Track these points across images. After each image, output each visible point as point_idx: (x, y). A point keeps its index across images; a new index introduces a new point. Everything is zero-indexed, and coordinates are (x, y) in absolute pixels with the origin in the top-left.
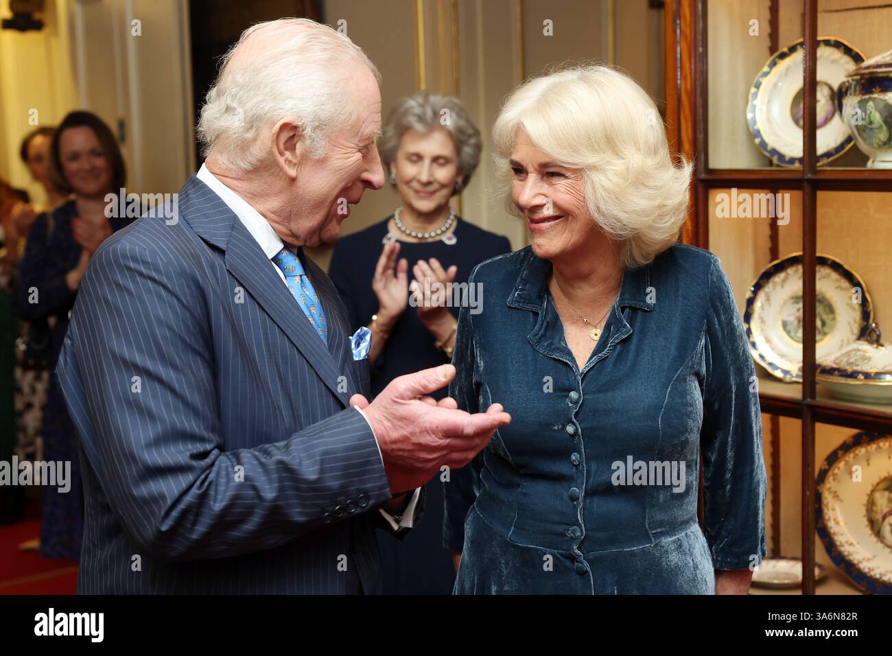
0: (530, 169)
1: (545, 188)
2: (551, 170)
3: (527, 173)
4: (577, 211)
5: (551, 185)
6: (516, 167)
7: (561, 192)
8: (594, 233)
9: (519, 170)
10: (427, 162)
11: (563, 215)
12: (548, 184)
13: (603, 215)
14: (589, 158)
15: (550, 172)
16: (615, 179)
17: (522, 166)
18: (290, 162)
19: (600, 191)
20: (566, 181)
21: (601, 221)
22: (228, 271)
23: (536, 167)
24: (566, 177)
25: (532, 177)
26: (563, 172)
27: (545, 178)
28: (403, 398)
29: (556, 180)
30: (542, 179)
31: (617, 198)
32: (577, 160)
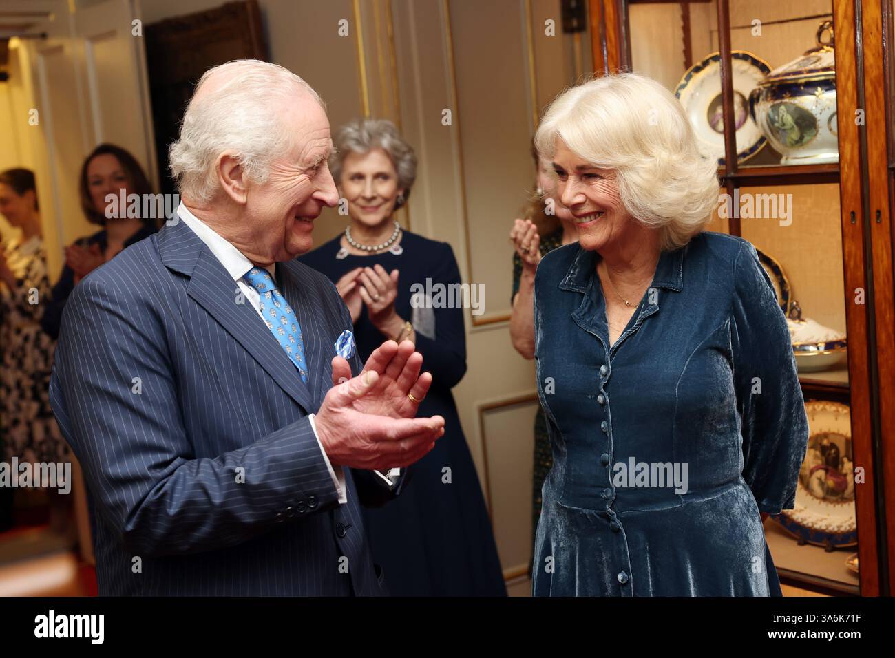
0: (570, 171)
1: (584, 188)
2: (588, 172)
3: (568, 175)
4: (614, 207)
5: (589, 184)
6: (559, 170)
7: (599, 190)
8: (631, 225)
9: (561, 172)
10: (369, 179)
11: (601, 211)
12: (587, 184)
13: (638, 209)
14: (619, 159)
15: (587, 173)
16: (646, 176)
17: (562, 169)
18: (238, 189)
19: (634, 188)
20: (602, 181)
21: (636, 214)
22: (188, 295)
23: (574, 169)
24: (602, 178)
25: (572, 179)
26: (598, 173)
27: (583, 178)
28: (335, 406)
29: (592, 181)
30: (581, 180)
31: (649, 193)
32: (610, 162)
